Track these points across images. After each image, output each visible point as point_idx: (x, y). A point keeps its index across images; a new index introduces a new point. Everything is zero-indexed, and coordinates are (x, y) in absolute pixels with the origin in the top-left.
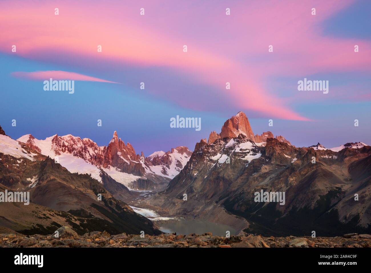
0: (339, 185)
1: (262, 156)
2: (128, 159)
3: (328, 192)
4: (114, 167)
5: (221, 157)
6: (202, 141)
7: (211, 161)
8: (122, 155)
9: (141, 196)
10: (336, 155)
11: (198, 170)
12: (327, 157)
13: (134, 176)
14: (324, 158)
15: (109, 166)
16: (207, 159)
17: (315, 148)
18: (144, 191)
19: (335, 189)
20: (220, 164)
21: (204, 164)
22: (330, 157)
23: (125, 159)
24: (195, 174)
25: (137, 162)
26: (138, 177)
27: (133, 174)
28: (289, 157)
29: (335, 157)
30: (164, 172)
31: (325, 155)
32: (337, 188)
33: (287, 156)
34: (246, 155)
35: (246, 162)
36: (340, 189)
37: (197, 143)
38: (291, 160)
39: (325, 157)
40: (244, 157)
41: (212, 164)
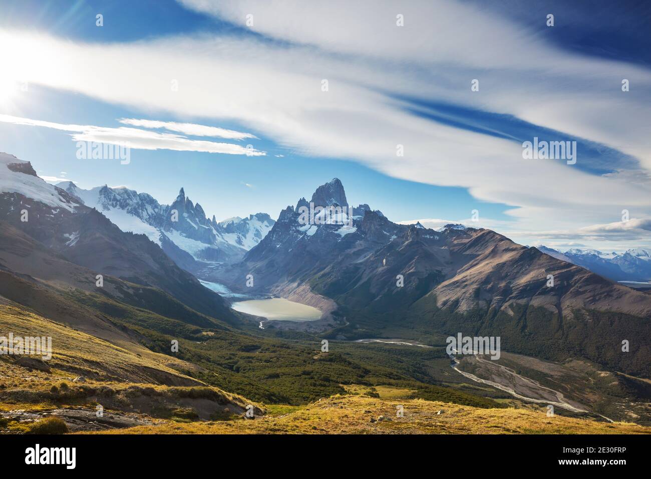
0: (439, 268)
1: (357, 230)
2: (196, 223)
3: (427, 275)
4: (178, 231)
5: (310, 228)
6: (289, 207)
7: (298, 231)
8: (188, 217)
9: (210, 268)
10: (438, 236)
11: (281, 242)
12: (428, 236)
13: (202, 243)
14: (424, 238)
15: (171, 229)
16: (293, 230)
17: (416, 226)
18: (214, 262)
19: (435, 271)
20: (308, 236)
21: (289, 234)
22: (432, 237)
23: (192, 222)
24: (278, 246)
25: (207, 228)
26: (207, 245)
27: (201, 241)
28: (388, 234)
29: (437, 238)
30: (239, 242)
31: (426, 235)
32: (437, 270)
33: (385, 233)
34: (340, 228)
35: (339, 235)
36: (440, 272)
37: (283, 210)
38: (389, 237)
39: (426, 237)
40: (337, 230)
41: (299, 235)
